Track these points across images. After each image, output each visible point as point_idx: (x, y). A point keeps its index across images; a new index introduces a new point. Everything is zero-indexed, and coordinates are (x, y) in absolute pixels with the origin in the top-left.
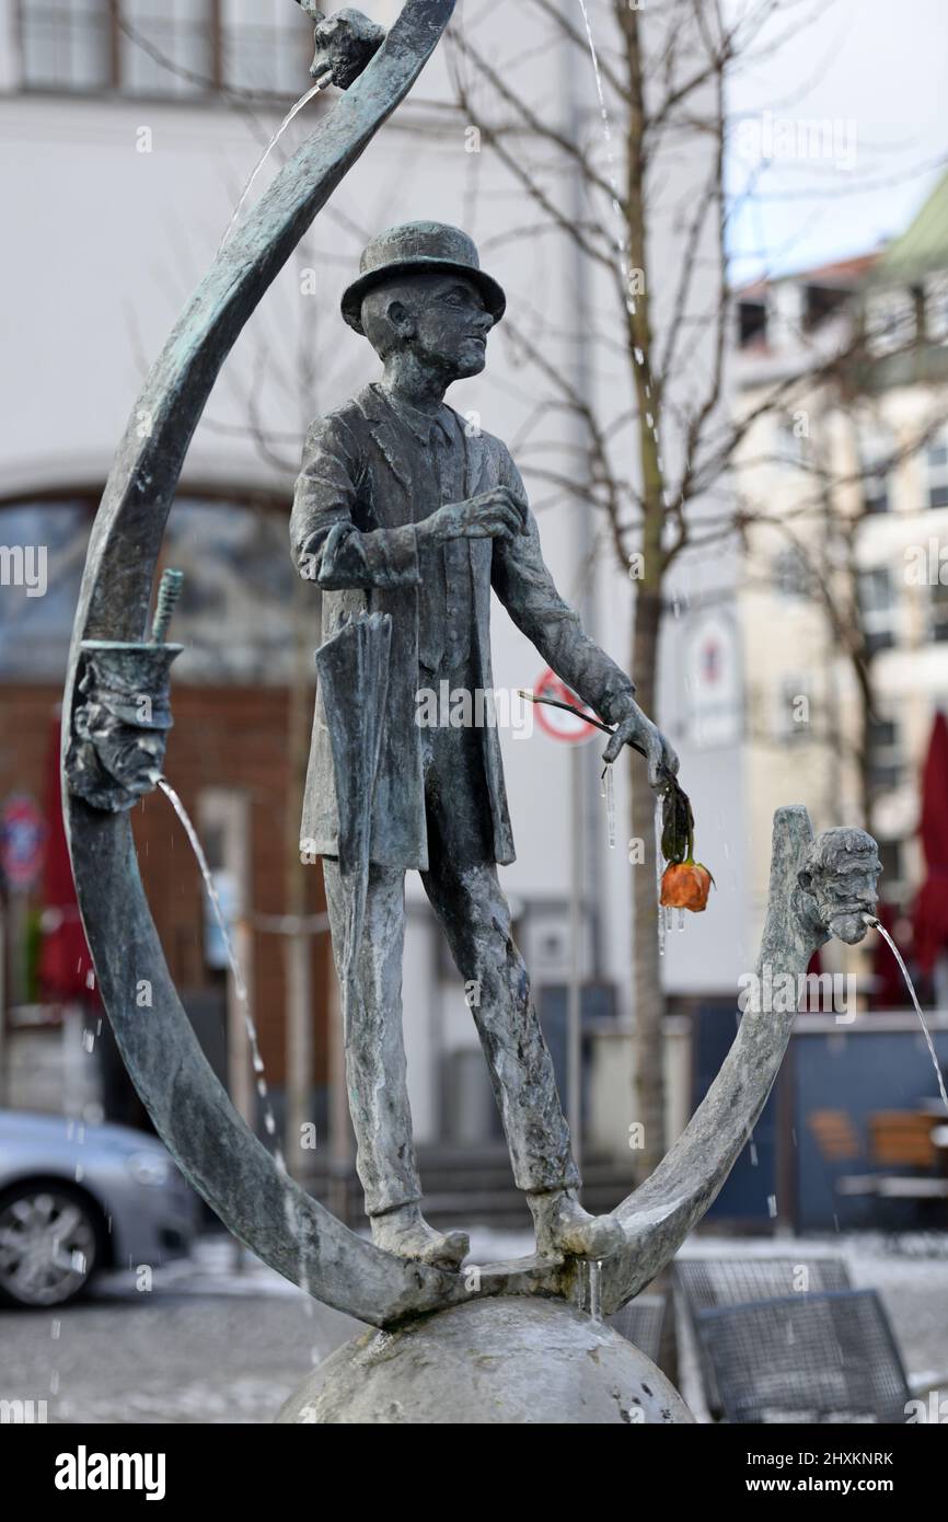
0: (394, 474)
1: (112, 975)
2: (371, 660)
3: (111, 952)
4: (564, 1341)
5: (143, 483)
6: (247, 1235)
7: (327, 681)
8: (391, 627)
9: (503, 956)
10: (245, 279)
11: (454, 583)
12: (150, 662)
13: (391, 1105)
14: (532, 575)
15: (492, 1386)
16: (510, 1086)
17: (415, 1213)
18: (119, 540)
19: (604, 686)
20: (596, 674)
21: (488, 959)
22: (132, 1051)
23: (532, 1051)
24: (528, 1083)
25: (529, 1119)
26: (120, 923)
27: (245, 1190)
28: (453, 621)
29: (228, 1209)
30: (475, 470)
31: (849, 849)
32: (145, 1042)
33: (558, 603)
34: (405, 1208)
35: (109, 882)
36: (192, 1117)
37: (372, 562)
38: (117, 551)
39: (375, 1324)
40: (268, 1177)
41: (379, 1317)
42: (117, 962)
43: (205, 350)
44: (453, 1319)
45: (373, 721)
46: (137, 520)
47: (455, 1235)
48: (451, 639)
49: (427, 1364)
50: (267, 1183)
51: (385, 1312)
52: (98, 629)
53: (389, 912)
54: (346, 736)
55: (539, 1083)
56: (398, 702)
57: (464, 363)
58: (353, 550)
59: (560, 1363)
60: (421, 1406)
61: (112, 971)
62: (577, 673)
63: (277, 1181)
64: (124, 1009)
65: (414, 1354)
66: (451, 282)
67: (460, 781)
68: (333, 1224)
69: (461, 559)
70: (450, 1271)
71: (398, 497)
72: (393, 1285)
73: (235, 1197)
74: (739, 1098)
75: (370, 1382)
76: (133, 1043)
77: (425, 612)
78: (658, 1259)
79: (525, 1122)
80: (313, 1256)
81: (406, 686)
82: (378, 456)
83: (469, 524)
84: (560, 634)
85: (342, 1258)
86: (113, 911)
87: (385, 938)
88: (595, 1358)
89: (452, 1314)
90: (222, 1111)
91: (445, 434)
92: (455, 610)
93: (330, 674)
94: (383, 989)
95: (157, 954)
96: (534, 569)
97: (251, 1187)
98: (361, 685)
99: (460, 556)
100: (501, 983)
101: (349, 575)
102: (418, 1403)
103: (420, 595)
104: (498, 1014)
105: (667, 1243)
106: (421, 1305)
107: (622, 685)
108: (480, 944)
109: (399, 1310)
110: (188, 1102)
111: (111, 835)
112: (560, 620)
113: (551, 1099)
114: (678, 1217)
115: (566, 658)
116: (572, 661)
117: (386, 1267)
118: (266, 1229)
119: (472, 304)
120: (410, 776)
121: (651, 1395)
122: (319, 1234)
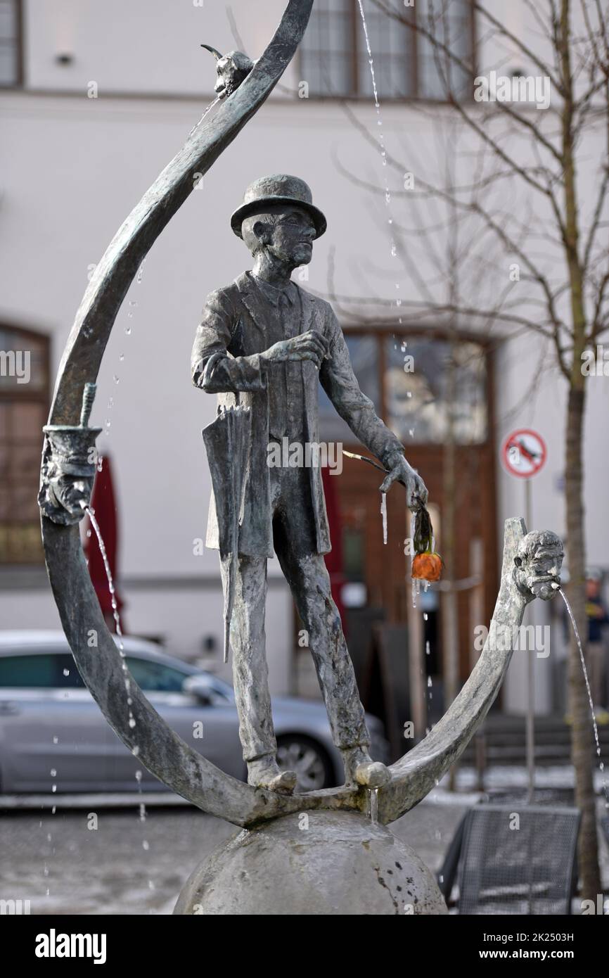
0: (255, 324)
1: (70, 621)
2: (237, 434)
3: (69, 606)
4: (348, 836)
5: (88, 333)
6: (158, 773)
7: (209, 447)
8: (251, 414)
9: (324, 608)
10: (153, 212)
11: (291, 388)
12: (80, 438)
13: (257, 696)
14: (345, 382)
15: (301, 862)
16: (328, 685)
17: (271, 760)
18: (73, 366)
19: (385, 447)
20: (380, 441)
21: (315, 610)
22: (83, 665)
23: (341, 665)
24: (339, 684)
25: (339, 705)
26: (74, 590)
27: (154, 746)
28: (291, 410)
29: (145, 757)
30: (307, 321)
31: (542, 543)
32: (90, 660)
33: (361, 398)
34: (265, 757)
35: (66, 566)
36: (121, 703)
37: (234, 377)
38: (71, 373)
39: (239, 825)
40: (168, 739)
41: (241, 821)
42: (73, 613)
43: (128, 254)
44: (286, 823)
45: (239, 470)
46: (84, 354)
47: (287, 773)
48: (290, 421)
49: (265, 849)
50: (168, 742)
51: (245, 818)
52: (60, 418)
53: (255, 582)
54: (222, 479)
55: (345, 683)
56: (256, 459)
57: (297, 258)
58: (222, 370)
59: (343, 850)
60: (258, 874)
61: (69, 618)
62: (369, 440)
63: (173, 741)
64: (77, 640)
65: (259, 843)
66: (292, 210)
67: (298, 505)
68: (209, 767)
69: (296, 373)
70: (286, 795)
71: (258, 337)
72: (248, 802)
73: (149, 750)
74: (478, 693)
75: (233, 859)
76: (83, 660)
77: (274, 406)
78: (422, 788)
79: (337, 707)
80: (198, 785)
81: (261, 449)
82: (246, 313)
83: (291, 353)
84: (361, 416)
85: (216, 786)
86: (69, 583)
87: (252, 598)
88: (367, 847)
89: (286, 820)
90: (139, 700)
91: (289, 300)
92: (292, 404)
93: (211, 443)
94: (250, 628)
95: (97, 608)
96: (346, 379)
97: (158, 745)
98: (230, 449)
99: (296, 372)
100: (322, 625)
101: (221, 384)
102: (257, 872)
103: (270, 395)
104: (320, 642)
105: (428, 779)
106: (267, 814)
107: (395, 446)
108: (310, 601)
109: (254, 817)
110: (118, 694)
111: (68, 539)
112: (361, 409)
113: (352, 693)
114: (435, 764)
115: (363, 431)
116: (367, 433)
117: (243, 792)
118: (169, 769)
119: (305, 223)
120: (263, 502)
121: (401, 869)
122: (201, 772)
